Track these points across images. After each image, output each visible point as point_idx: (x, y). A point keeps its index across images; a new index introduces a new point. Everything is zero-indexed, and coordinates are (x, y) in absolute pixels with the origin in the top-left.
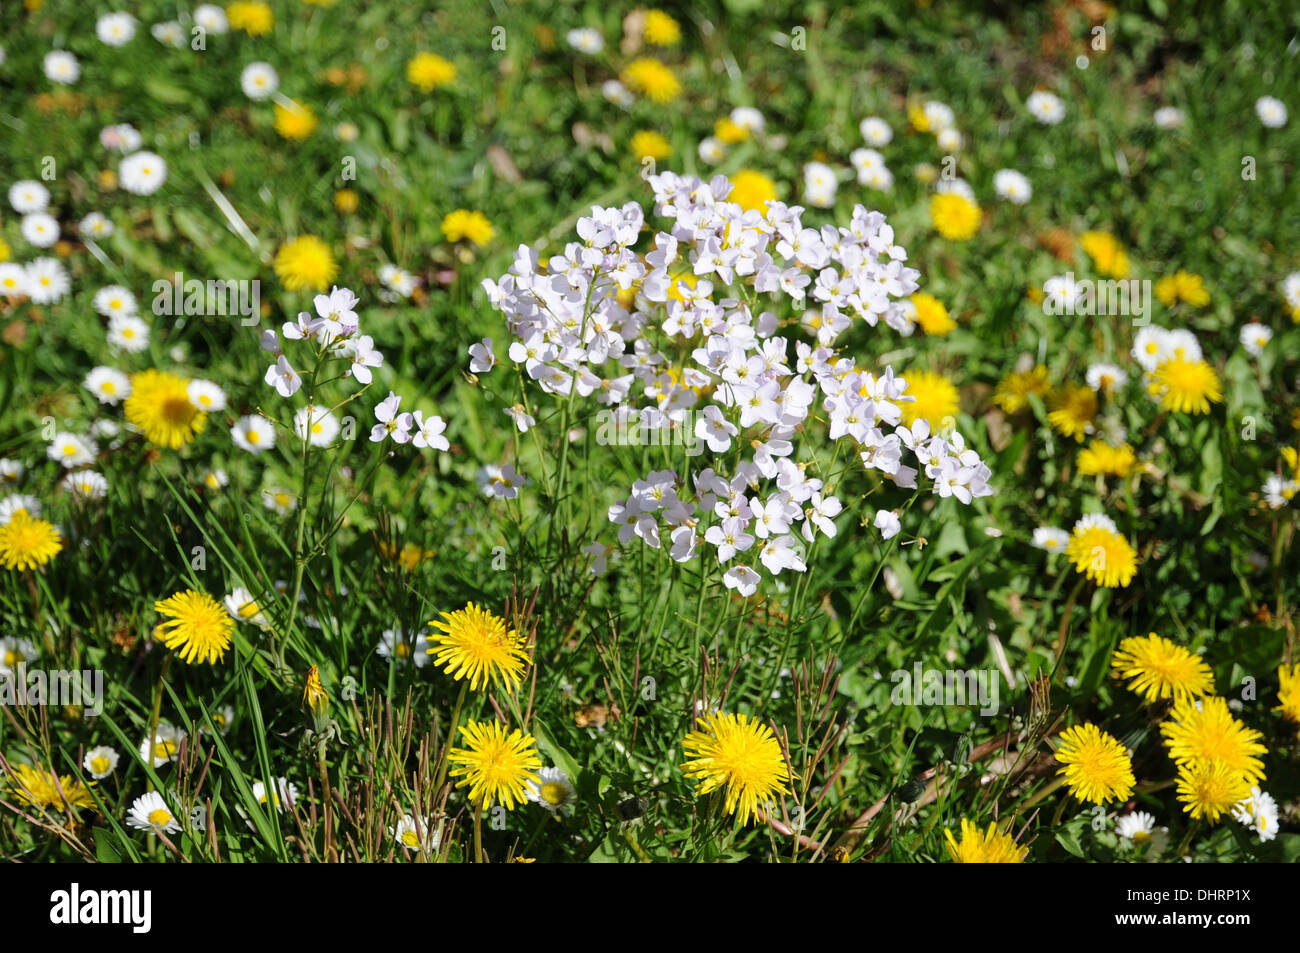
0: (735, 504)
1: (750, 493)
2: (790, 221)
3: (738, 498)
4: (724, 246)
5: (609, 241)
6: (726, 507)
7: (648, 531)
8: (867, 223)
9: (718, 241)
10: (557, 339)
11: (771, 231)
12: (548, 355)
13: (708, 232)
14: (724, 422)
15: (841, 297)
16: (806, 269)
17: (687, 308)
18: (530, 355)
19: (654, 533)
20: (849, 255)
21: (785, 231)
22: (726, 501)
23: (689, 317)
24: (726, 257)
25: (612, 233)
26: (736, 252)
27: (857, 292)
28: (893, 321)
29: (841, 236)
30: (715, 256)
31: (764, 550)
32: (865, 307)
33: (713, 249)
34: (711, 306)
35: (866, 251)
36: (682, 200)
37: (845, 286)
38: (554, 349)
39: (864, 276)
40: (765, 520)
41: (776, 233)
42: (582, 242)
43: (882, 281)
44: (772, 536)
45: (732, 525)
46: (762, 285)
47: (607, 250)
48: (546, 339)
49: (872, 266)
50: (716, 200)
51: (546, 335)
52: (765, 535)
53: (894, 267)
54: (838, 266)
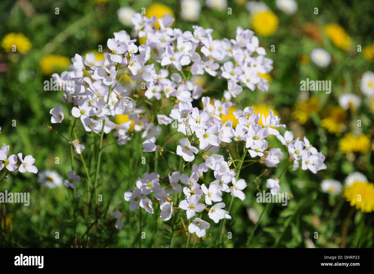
0: (193, 188)
1: (200, 182)
2: (206, 36)
3: (195, 185)
4: (176, 50)
5: (125, 50)
6: (189, 190)
7: (147, 205)
8: (244, 36)
9: (172, 48)
10: (94, 104)
11: (197, 41)
12: (91, 112)
13: (166, 44)
14: (190, 147)
15: (236, 77)
16: (216, 61)
17: (156, 84)
18: (82, 113)
19: (150, 206)
20: (238, 54)
21: (204, 41)
22: (188, 187)
23: (158, 88)
24: (177, 56)
25: (126, 47)
26: (182, 53)
27: (244, 73)
28: (262, 87)
29: (232, 44)
30: (171, 56)
31: (210, 211)
32: (248, 81)
33: (170, 52)
34: (168, 82)
35: (246, 52)
36: (149, 28)
37: (237, 70)
38: (94, 109)
39: (246, 65)
40: (209, 195)
41: (200, 43)
42: (110, 52)
43: (255, 66)
44: (214, 203)
45: (193, 199)
46: (196, 71)
47: (123, 55)
48: (90, 105)
49: (249, 59)
50: (166, 27)
51: (89, 103)
52: (210, 203)
53: (260, 59)
54: (232, 60)
